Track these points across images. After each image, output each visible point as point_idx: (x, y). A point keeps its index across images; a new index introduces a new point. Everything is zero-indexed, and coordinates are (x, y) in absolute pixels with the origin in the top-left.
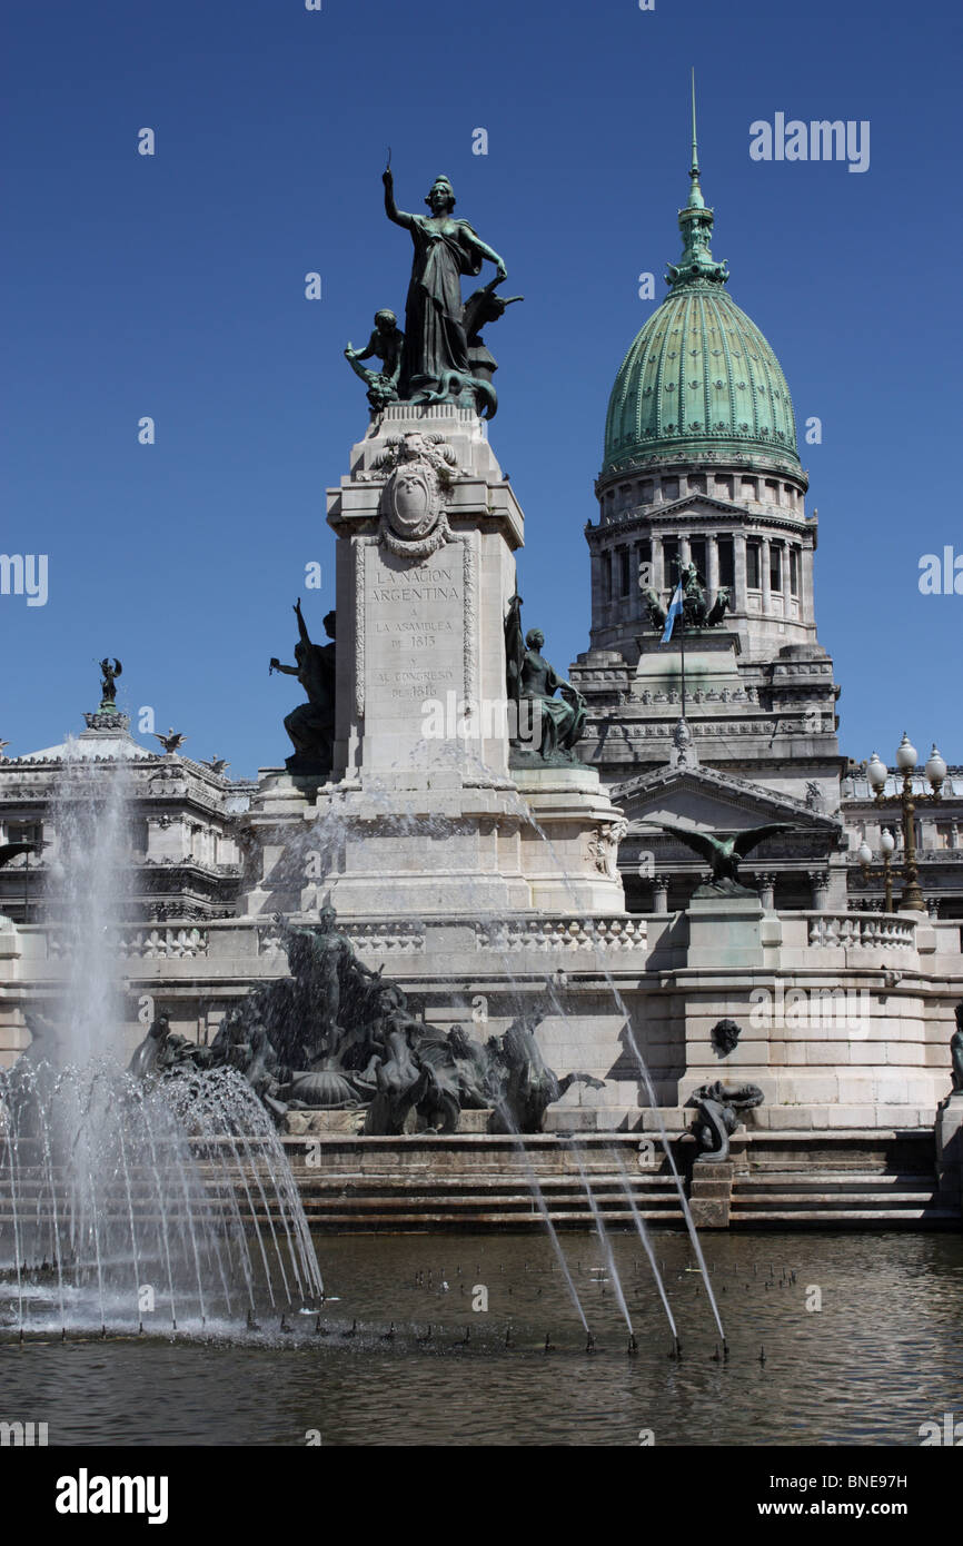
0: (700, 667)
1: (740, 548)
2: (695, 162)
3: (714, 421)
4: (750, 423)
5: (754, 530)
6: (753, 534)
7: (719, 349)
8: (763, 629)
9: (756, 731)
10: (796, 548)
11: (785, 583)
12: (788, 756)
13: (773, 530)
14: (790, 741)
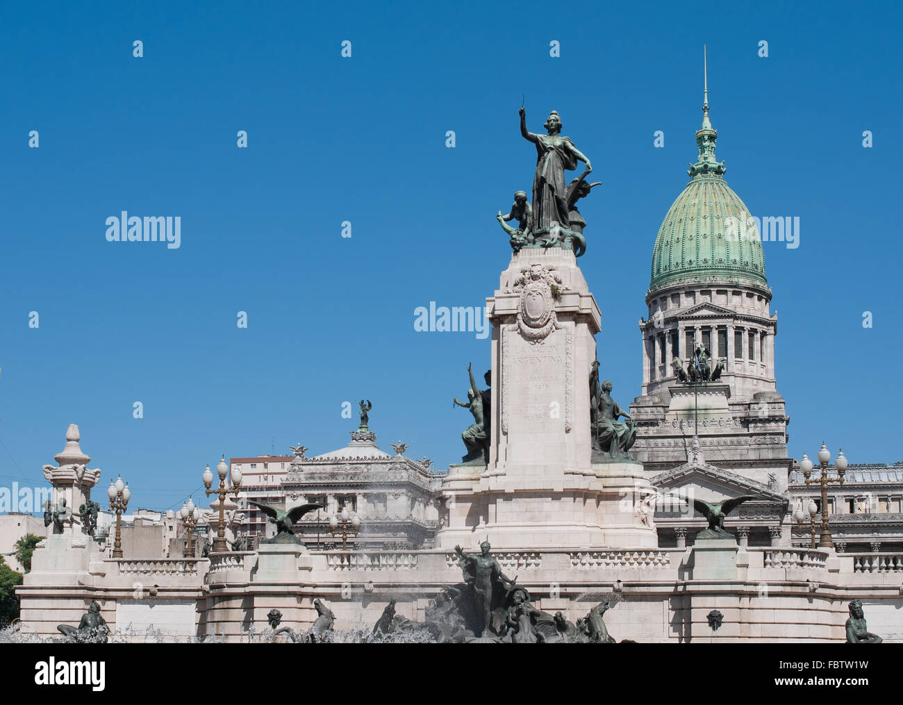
0: (706, 405)
1: (731, 334)
2: (706, 101)
3: (717, 258)
4: (738, 259)
5: (739, 323)
6: (739, 325)
7: (720, 214)
8: (744, 383)
9: (739, 444)
10: (764, 334)
11: (757, 355)
12: (758, 458)
13: (751, 323)
14: (759, 449)
